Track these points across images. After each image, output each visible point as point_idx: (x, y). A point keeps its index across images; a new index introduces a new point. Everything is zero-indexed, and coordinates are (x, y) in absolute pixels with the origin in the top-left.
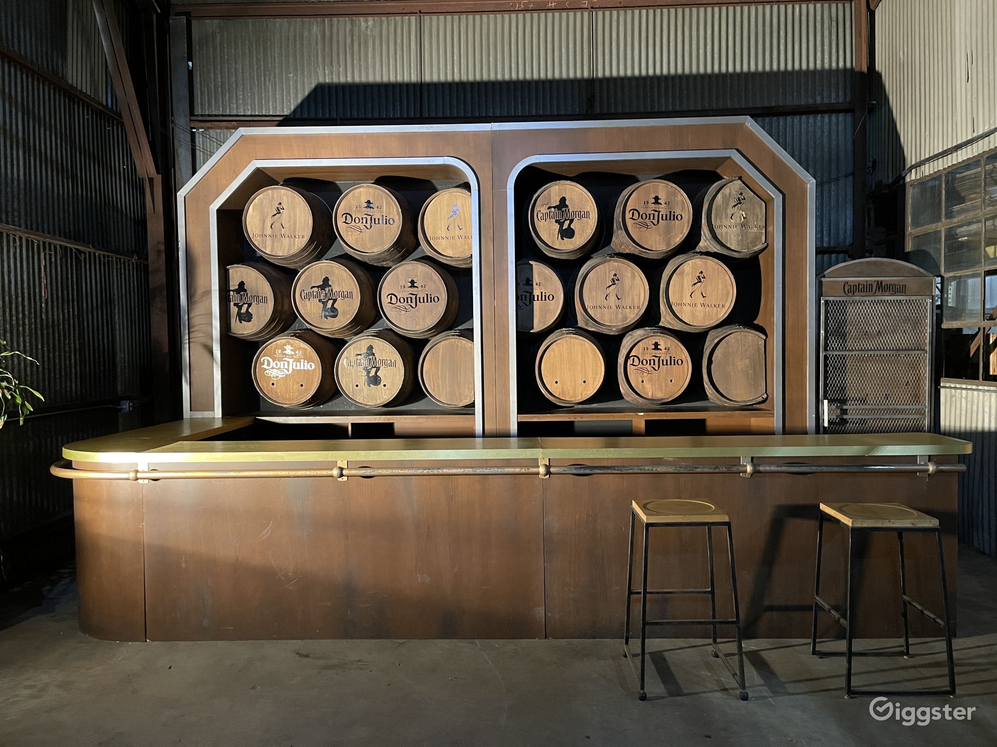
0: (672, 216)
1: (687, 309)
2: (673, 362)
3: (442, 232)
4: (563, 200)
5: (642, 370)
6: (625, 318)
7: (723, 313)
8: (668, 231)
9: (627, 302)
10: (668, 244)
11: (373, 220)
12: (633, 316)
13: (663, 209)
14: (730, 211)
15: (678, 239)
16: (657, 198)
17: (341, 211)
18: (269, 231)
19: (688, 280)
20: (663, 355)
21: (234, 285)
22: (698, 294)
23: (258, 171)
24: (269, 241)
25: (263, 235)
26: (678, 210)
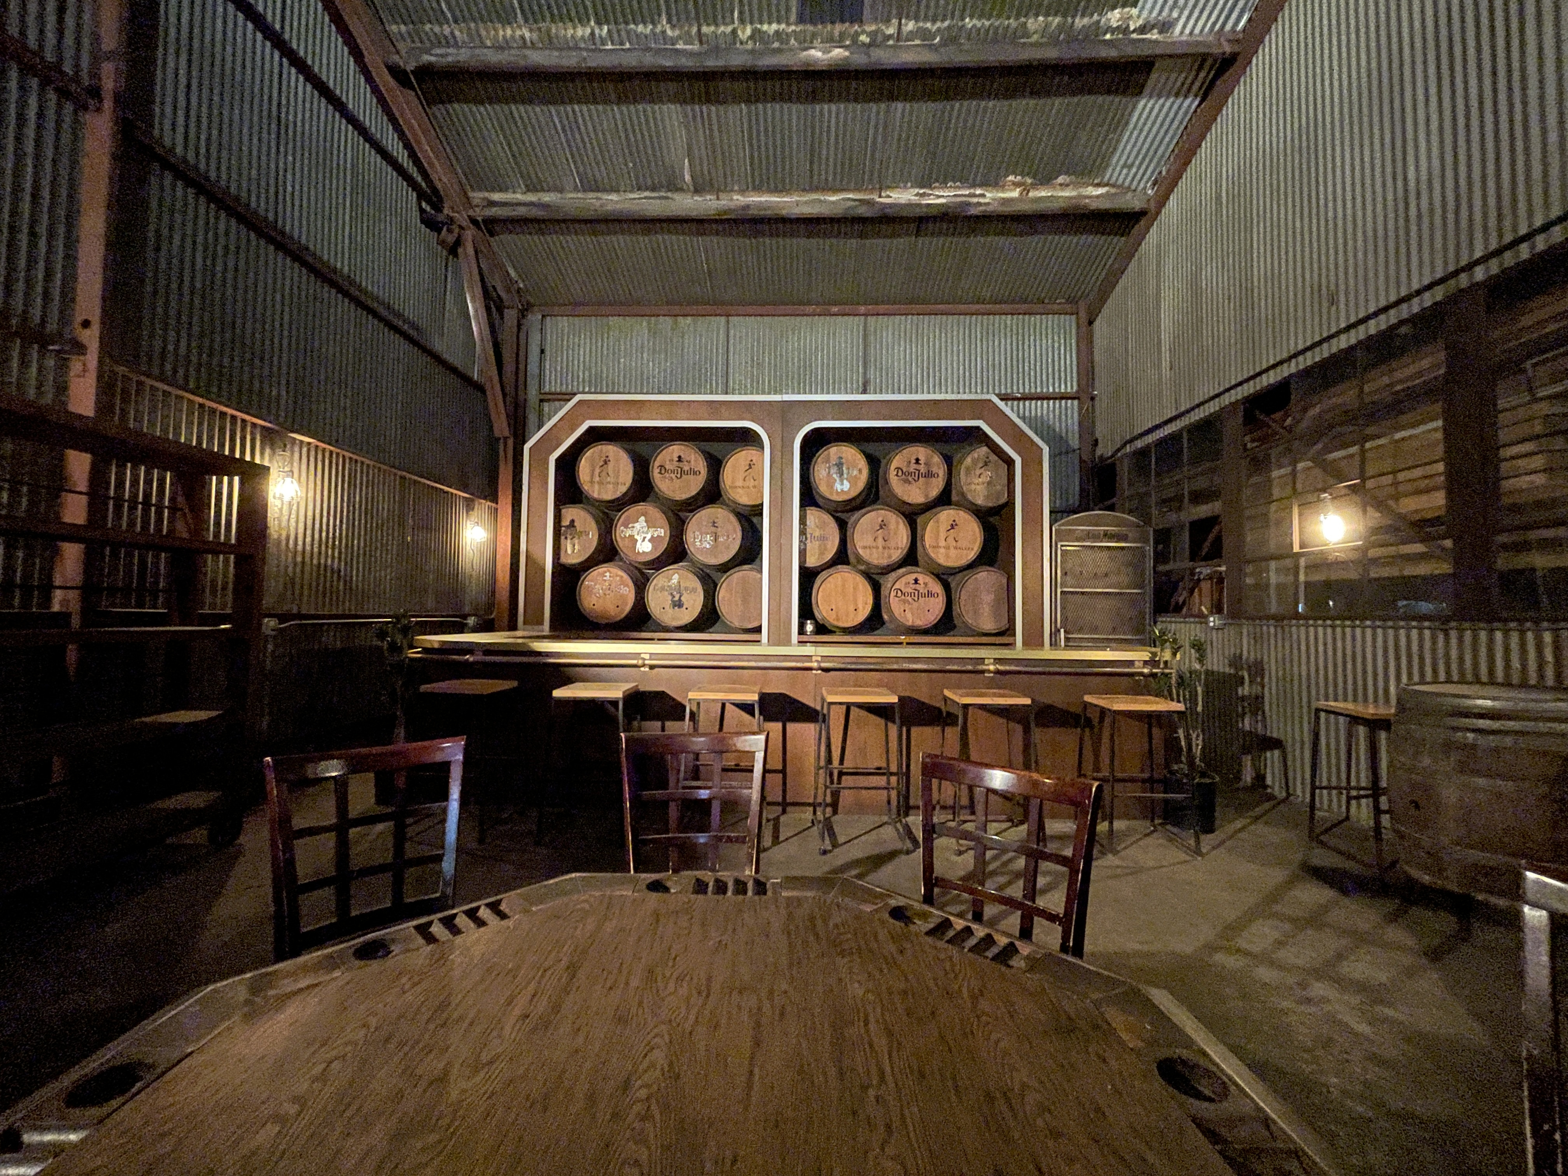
0: (929, 475)
1: (942, 550)
2: (930, 594)
3: (740, 483)
4: (841, 459)
5: (904, 602)
6: (890, 557)
7: (972, 555)
8: (927, 486)
9: (892, 544)
10: (926, 496)
11: (682, 472)
12: (897, 555)
13: (922, 468)
14: (978, 472)
15: (934, 493)
16: (917, 460)
17: (657, 464)
18: (597, 479)
19: (944, 526)
20: (921, 588)
21: (566, 522)
22: (951, 540)
23: (591, 429)
24: (596, 486)
25: (592, 482)
26: (935, 470)
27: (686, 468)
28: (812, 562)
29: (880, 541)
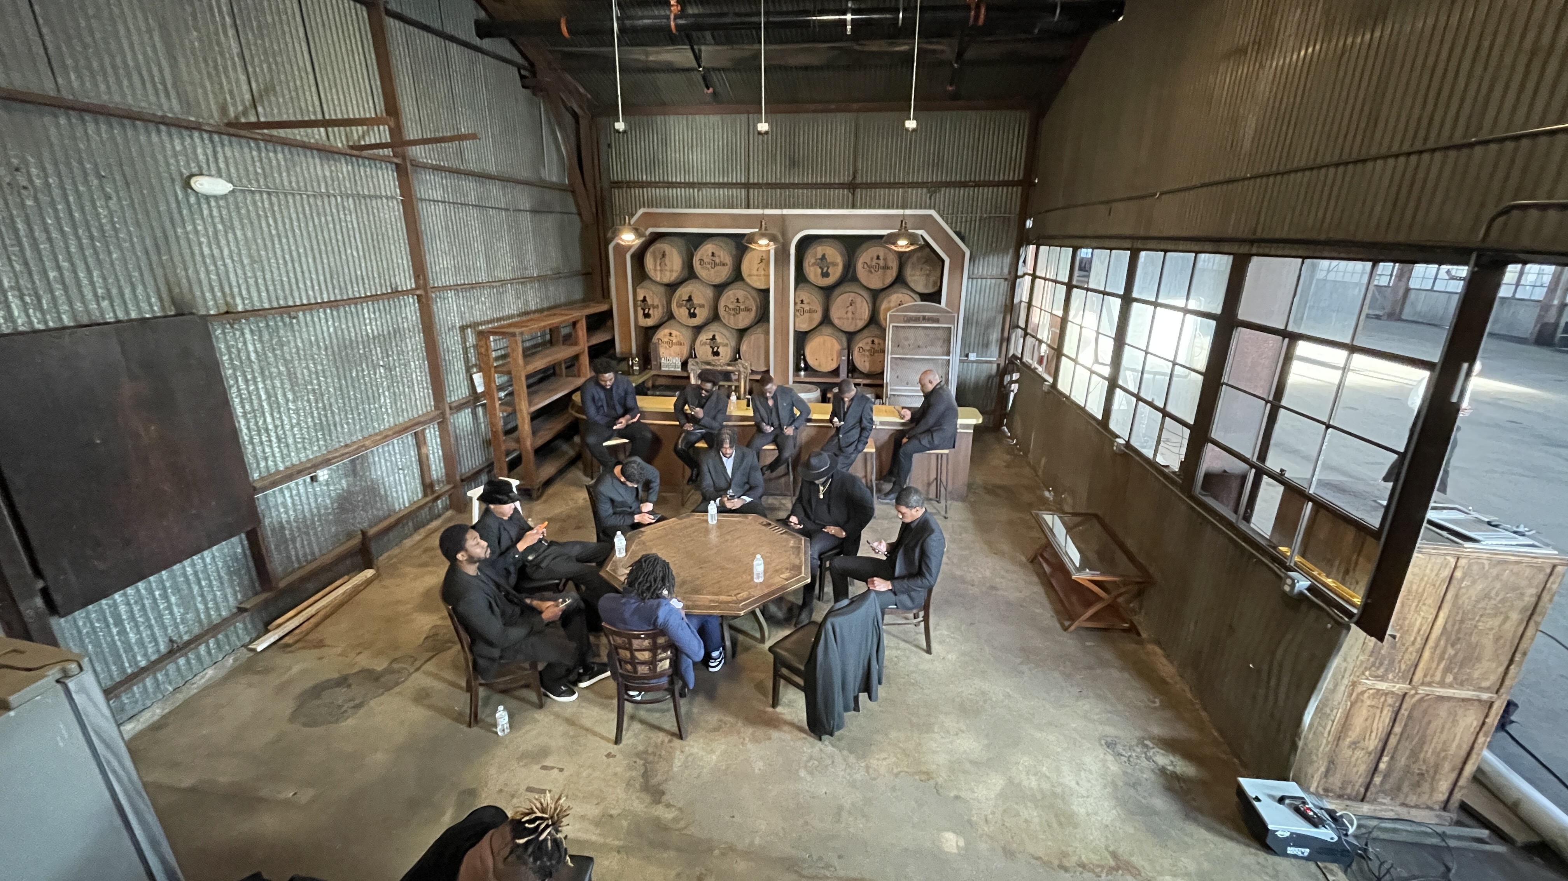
0: (886, 267)
2: (882, 351)
3: (754, 272)
4: (824, 256)
5: (864, 355)
6: (856, 325)
8: (884, 275)
9: (858, 316)
10: (884, 283)
11: (715, 264)
12: (860, 324)
13: (881, 263)
14: (920, 267)
15: (889, 280)
16: (878, 258)
17: (698, 257)
18: (658, 268)
19: (893, 305)
20: (876, 347)
21: (640, 298)
23: (653, 234)
24: (658, 273)
25: (655, 270)
26: (890, 264)
27: (718, 261)
28: (804, 327)
29: (850, 315)
